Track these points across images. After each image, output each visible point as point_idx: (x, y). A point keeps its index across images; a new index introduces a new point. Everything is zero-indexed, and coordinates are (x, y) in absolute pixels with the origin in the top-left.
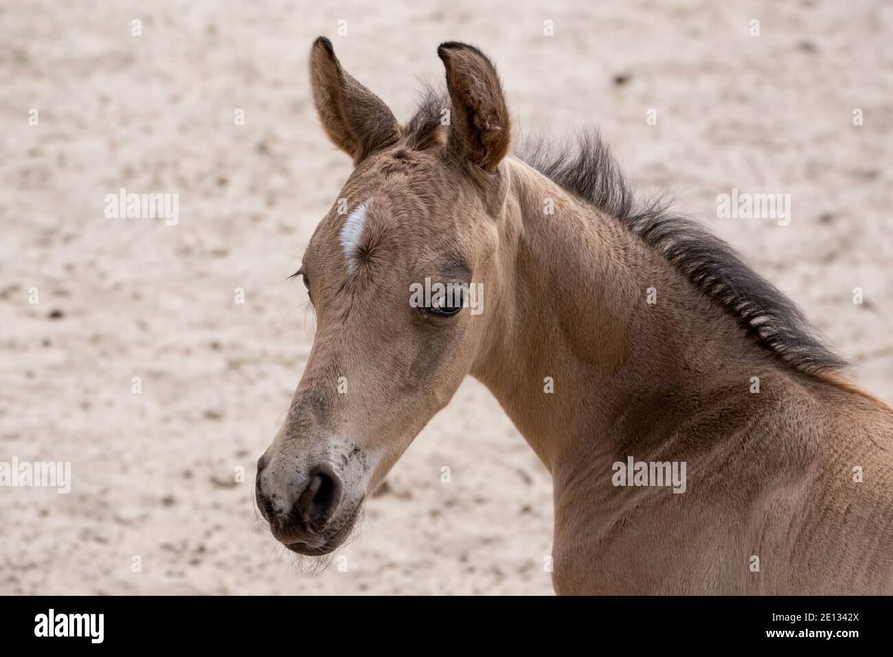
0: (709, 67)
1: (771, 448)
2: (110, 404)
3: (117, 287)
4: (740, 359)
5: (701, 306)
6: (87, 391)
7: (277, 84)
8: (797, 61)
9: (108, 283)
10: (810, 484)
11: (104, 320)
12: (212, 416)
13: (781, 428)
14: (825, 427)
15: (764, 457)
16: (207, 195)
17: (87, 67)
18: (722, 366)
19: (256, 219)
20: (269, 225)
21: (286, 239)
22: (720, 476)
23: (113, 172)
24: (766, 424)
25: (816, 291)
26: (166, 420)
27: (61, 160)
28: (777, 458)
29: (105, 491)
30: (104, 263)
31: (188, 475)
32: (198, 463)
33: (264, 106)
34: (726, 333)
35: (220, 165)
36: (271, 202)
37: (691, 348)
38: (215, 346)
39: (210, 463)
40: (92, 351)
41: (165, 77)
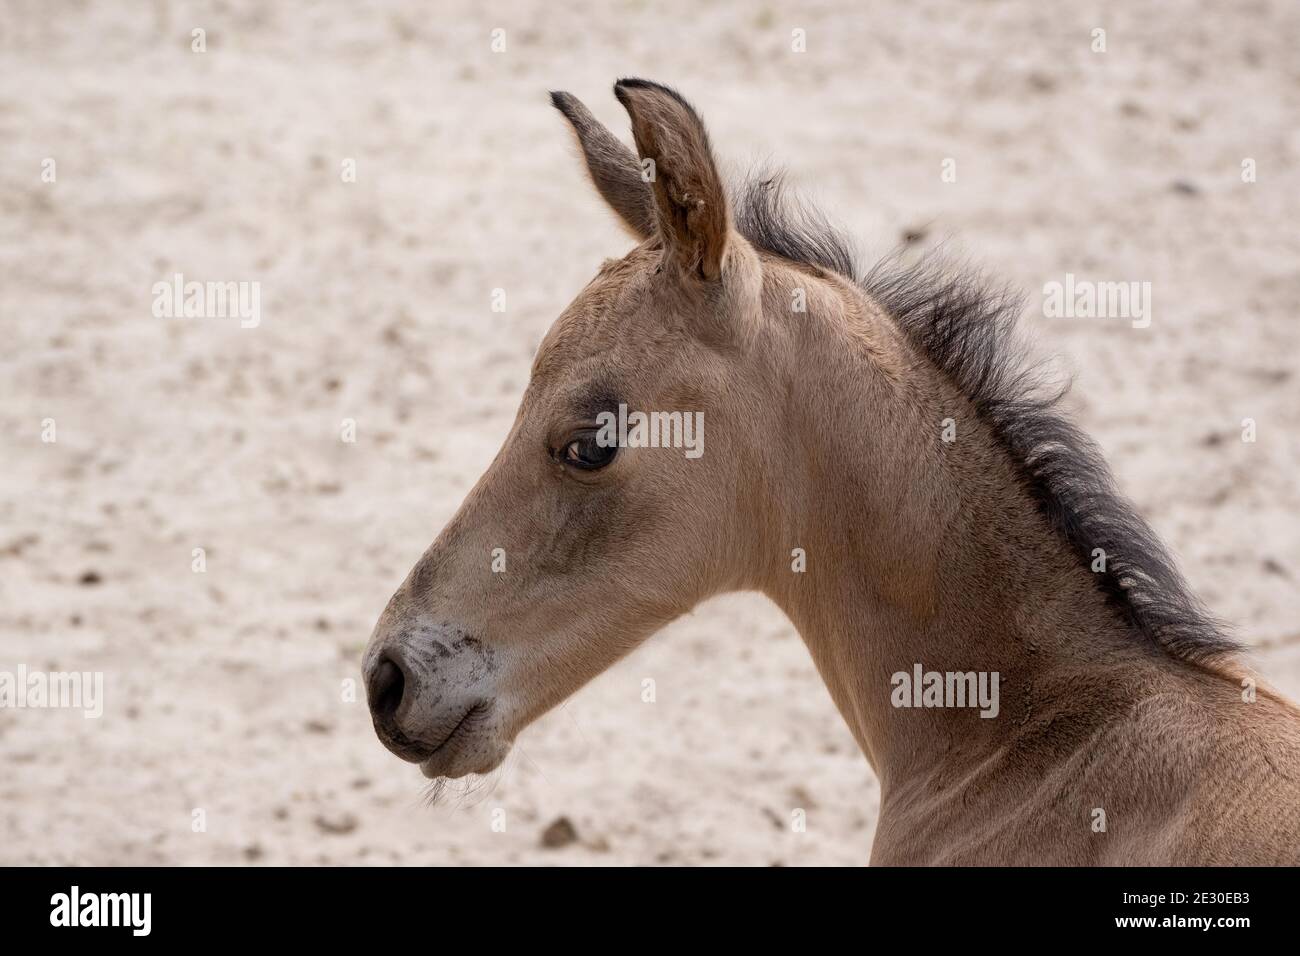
0: (1040, 219)
1: (1120, 774)
2: (168, 710)
3: (179, 539)
4: (1096, 635)
5: (1046, 548)
6: (134, 691)
7: (412, 242)
8: (1171, 208)
9: (166, 533)
10: (1180, 831)
11: (159, 587)
12: (318, 728)
13: (1135, 745)
14: (1202, 744)
15: (1111, 788)
16: (310, 404)
17: (137, 216)
18: (1067, 641)
19: (382, 439)
20: (401, 448)
21: (426, 468)
22: (1053, 815)
23: (174, 370)
24: (1115, 739)
25: (1200, 548)
26: (251, 734)
27: (99, 353)
28: (1130, 789)
29: (160, 839)
30: (161, 504)
31: (281, 815)
32: (297, 798)
33: (394, 273)
34: (1077, 592)
35: (329, 360)
36: (403, 416)
37: (1024, 608)
38: (322, 625)
39: (314, 798)
40: (141, 632)
41: (250, 232)
